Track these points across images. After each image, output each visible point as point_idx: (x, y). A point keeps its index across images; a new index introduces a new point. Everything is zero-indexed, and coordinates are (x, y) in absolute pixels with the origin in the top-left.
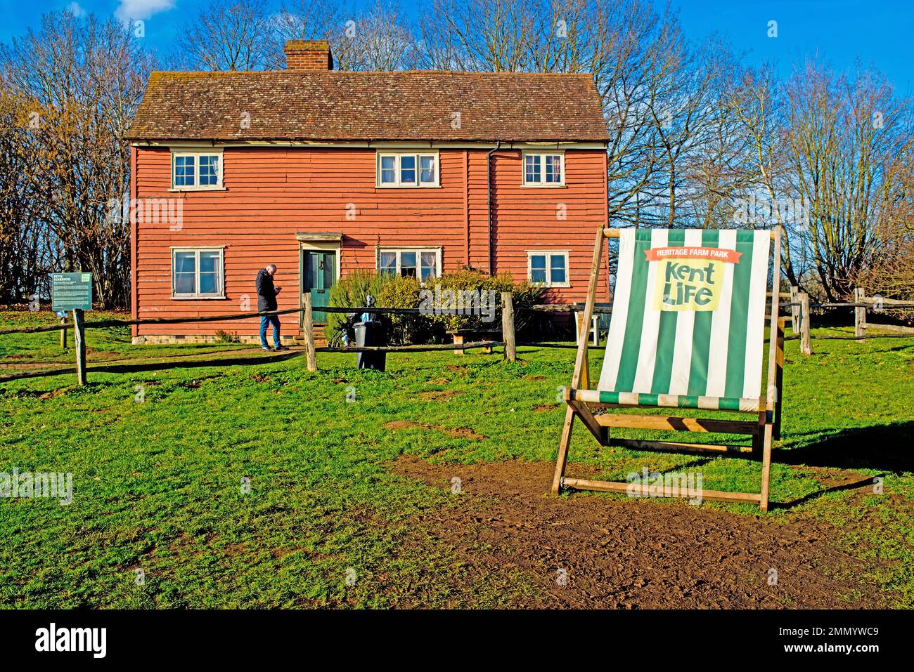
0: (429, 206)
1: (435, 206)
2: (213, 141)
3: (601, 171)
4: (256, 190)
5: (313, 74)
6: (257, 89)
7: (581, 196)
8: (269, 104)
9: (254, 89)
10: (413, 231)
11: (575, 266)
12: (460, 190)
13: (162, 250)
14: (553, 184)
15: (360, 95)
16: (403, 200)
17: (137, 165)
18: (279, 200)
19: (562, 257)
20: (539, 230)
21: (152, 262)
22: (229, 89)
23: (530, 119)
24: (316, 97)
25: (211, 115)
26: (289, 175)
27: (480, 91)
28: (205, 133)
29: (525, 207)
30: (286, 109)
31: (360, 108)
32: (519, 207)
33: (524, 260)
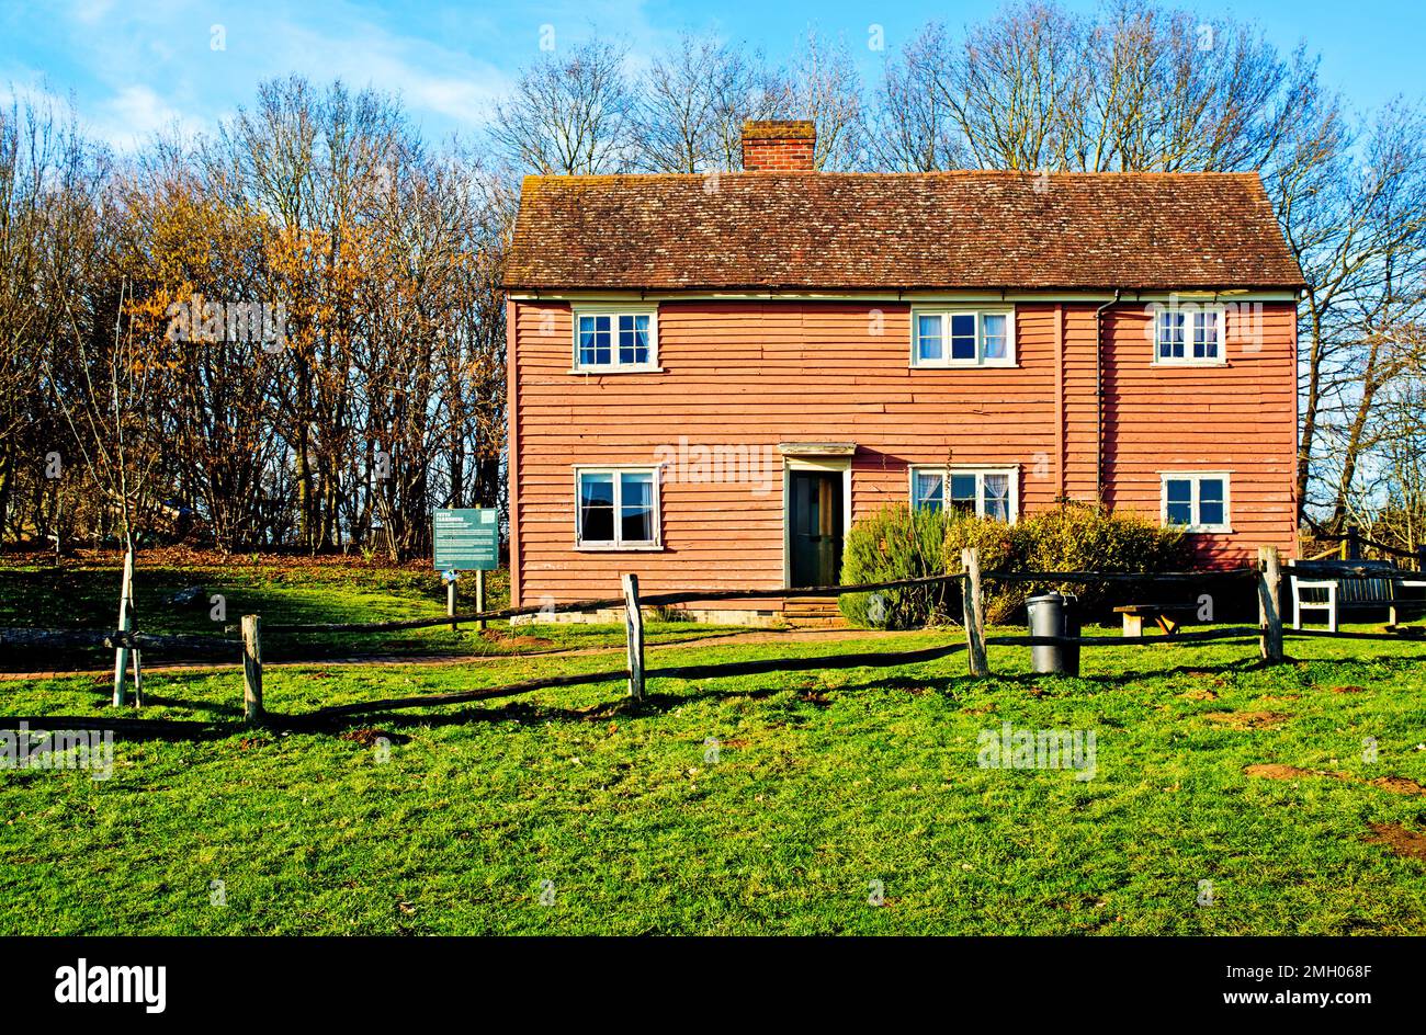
0: (998, 398)
1: (1007, 398)
2: (644, 291)
3: (1286, 339)
4: (712, 371)
5: (791, 178)
6: (702, 204)
7: (1252, 381)
8: (725, 229)
9: (697, 204)
10: (972, 440)
11: (1240, 497)
12: (1049, 371)
13: (559, 470)
14: (1206, 361)
15: (873, 213)
16: (955, 389)
17: (518, 331)
18: (750, 389)
19: (1219, 483)
20: (1182, 437)
21: (544, 489)
22: (655, 204)
23: (1165, 251)
24: (802, 216)
25: (633, 248)
26: (766, 347)
27: (1072, 205)
28: (630, 277)
29: (1157, 399)
30: (755, 237)
31: (878, 234)
32: (1148, 399)
33: (1155, 487)
